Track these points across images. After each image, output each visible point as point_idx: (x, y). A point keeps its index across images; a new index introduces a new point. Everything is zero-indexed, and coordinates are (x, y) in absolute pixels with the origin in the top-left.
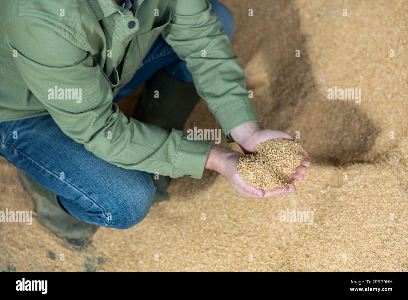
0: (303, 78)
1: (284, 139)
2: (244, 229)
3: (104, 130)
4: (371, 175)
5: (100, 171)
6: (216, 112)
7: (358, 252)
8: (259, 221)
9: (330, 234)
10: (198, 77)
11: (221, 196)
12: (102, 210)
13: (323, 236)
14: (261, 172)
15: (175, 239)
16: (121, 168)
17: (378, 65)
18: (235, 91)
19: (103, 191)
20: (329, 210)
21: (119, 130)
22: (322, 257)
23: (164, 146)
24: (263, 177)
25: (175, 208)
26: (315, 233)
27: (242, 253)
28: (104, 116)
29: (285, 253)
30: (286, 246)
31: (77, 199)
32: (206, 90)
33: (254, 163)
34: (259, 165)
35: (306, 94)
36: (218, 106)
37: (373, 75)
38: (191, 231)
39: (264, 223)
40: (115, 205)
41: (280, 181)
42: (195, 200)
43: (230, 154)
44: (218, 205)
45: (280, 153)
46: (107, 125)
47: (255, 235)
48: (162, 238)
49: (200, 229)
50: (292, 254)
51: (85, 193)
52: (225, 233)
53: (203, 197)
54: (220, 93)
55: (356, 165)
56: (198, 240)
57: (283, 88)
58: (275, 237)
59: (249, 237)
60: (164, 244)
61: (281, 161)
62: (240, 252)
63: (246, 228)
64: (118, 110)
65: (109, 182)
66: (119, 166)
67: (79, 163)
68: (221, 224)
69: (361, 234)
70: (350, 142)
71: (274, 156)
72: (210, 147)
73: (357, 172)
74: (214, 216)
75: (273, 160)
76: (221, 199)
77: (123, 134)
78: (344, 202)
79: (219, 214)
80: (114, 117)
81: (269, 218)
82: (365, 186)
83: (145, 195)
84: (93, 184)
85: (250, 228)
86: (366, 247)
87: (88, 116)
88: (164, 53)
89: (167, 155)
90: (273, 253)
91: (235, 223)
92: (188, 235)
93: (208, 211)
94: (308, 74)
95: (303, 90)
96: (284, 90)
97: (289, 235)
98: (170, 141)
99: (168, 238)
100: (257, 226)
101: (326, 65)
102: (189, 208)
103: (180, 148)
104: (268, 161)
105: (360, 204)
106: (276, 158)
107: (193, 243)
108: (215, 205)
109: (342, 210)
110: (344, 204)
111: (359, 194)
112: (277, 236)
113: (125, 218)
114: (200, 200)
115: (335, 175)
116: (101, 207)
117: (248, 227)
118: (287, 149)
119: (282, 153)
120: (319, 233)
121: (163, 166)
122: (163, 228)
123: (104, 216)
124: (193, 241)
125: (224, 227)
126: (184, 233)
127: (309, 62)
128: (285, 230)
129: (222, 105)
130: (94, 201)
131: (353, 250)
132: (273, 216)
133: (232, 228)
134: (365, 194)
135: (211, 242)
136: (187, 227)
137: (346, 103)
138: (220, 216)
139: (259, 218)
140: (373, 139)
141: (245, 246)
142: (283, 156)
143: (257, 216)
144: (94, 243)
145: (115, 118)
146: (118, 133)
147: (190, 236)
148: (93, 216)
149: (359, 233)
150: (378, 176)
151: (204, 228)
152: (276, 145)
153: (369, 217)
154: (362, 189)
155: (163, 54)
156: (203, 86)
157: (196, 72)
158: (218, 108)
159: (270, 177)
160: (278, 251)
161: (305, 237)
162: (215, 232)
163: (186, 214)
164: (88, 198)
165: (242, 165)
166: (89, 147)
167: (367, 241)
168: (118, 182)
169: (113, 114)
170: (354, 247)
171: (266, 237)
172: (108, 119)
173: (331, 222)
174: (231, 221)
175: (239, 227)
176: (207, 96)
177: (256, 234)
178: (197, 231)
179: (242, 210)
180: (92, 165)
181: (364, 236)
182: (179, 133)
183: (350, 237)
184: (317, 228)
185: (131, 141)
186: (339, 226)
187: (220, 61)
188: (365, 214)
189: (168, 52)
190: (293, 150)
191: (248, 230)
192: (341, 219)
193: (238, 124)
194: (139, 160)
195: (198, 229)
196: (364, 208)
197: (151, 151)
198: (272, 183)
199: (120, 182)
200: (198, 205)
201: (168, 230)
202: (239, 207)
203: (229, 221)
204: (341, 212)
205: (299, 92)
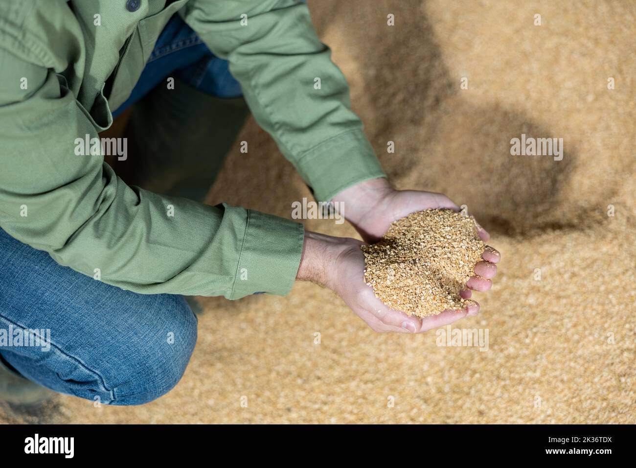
0: (428, 71)
1: (443, 210)
2: (354, 367)
3: (92, 223)
4: (582, 254)
5: (87, 302)
6: (300, 160)
7: (574, 400)
8: (381, 351)
9: (518, 369)
10: (257, 91)
11: (302, 304)
12: (97, 377)
13: (507, 374)
14: (411, 283)
15: (223, 393)
16: (128, 292)
17: (563, 40)
18: (335, 118)
19: (98, 341)
20: (510, 323)
21: (121, 219)
22: (509, 413)
23: (215, 245)
24: (418, 292)
25: (214, 332)
26: (489, 367)
27: (357, 414)
28: (89, 194)
29: (437, 409)
30: (438, 396)
31: (43, 358)
32: (276, 118)
33: (396, 264)
34: (407, 268)
35: (437, 101)
36: (305, 149)
37: (556, 61)
38: (252, 376)
39: (392, 354)
40: (123, 367)
41: (449, 297)
42: (251, 314)
43: (343, 248)
44: (298, 323)
45: (442, 239)
46: (98, 211)
47: (378, 379)
48: (196, 392)
49: (270, 371)
50: (451, 410)
51: (60, 347)
52: (319, 378)
53: (267, 309)
54: (305, 123)
55: (551, 235)
56: (267, 393)
57: (391, 90)
58: (416, 381)
59: (366, 383)
60: (202, 404)
61: (446, 256)
62: (351, 413)
63: (357, 365)
64: (114, 177)
65: (109, 323)
66: (124, 288)
67: (43, 289)
68: (309, 359)
69: (578, 367)
70: (524, 187)
71: (430, 247)
72: (302, 236)
73: (555, 248)
74: (294, 344)
75: (430, 255)
76: (301, 311)
77: (131, 228)
78: (537, 307)
79: (303, 341)
80: (109, 193)
81: (399, 344)
82: (574, 275)
83: (181, 340)
84: (76, 328)
85: (366, 365)
86: (588, 391)
87: (58, 198)
88: (181, 44)
89: (222, 260)
90: (415, 411)
91: (335, 356)
92: (248, 384)
93: (279, 336)
94: (436, 64)
95: (432, 93)
96: (394, 95)
97: (440, 374)
98: (225, 234)
99: (209, 393)
100: (378, 361)
101: (469, 45)
102: (242, 330)
103: (247, 245)
104: (422, 259)
105: (569, 310)
106: (435, 250)
107: (260, 400)
108: (291, 323)
109: (535, 322)
110: (537, 311)
111: (564, 290)
112: (419, 377)
113: (145, 389)
114: (261, 314)
115: (513, 254)
116: (95, 373)
117: (362, 363)
118: (453, 230)
119: (446, 240)
120: (498, 369)
121: (213, 281)
122: (196, 373)
123: (104, 389)
124: (258, 396)
125: (315, 365)
126: (239, 381)
127: (435, 41)
128: (432, 365)
129: (311, 146)
130: (80, 362)
131: (565, 399)
132: (408, 341)
133: (331, 367)
134: (575, 289)
135: (294, 396)
136: (243, 368)
137: (510, 115)
138: (305, 344)
139: (380, 344)
140: (567, 179)
141: (360, 401)
142: (447, 245)
143: (376, 342)
144: (63, 410)
145: (110, 196)
146: (120, 227)
147: (251, 387)
148: (78, 390)
149: (572, 364)
150: (596, 255)
151: (276, 368)
152: (431, 223)
153: (587, 333)
154: (567, 281)
155: (177, 46)
156: (269, 109)
157: (253, 83)
158: (305, 152)
159: (431, 291)
160: (424, 407)
161: (472, 376)
162: (299, 376)
163: (237, 344)
164: (68, 358)
165: (374, 271)
166: (64, 259)
167: (590, 378)
168: (126, 322)
169: (106, 189)
170: (566, 392)
171: (397, 381)
172: (97, 200)
173: (518, 346)
174: (328, 353)
175: (345, 364)
176: (278, 129)
177: (378, 376)
178: (264, 375)
179: (345, 330)
180: (70, 291)
181: (582, 369)
182: (239, 214)
183: (557, 373)
184: (493, 360)
185: (148, 241)
186: (535, 353)
187: (300, 59)
188: (580, 328)
189: (188, 42)
190: (464, 231)
191: (362, 369)
192: (536, 340)
193: (348, 184)
194: (166, 275)
195: (265, 371)
196: (578, 316)
197: (190, 255)
198: (435, 302)
199: (129, 322)
200: (260, 324)
201: (208, 377)
202: (339, 325)
203: (324, 353)
204: (535, 326)
205: (424, 98)
